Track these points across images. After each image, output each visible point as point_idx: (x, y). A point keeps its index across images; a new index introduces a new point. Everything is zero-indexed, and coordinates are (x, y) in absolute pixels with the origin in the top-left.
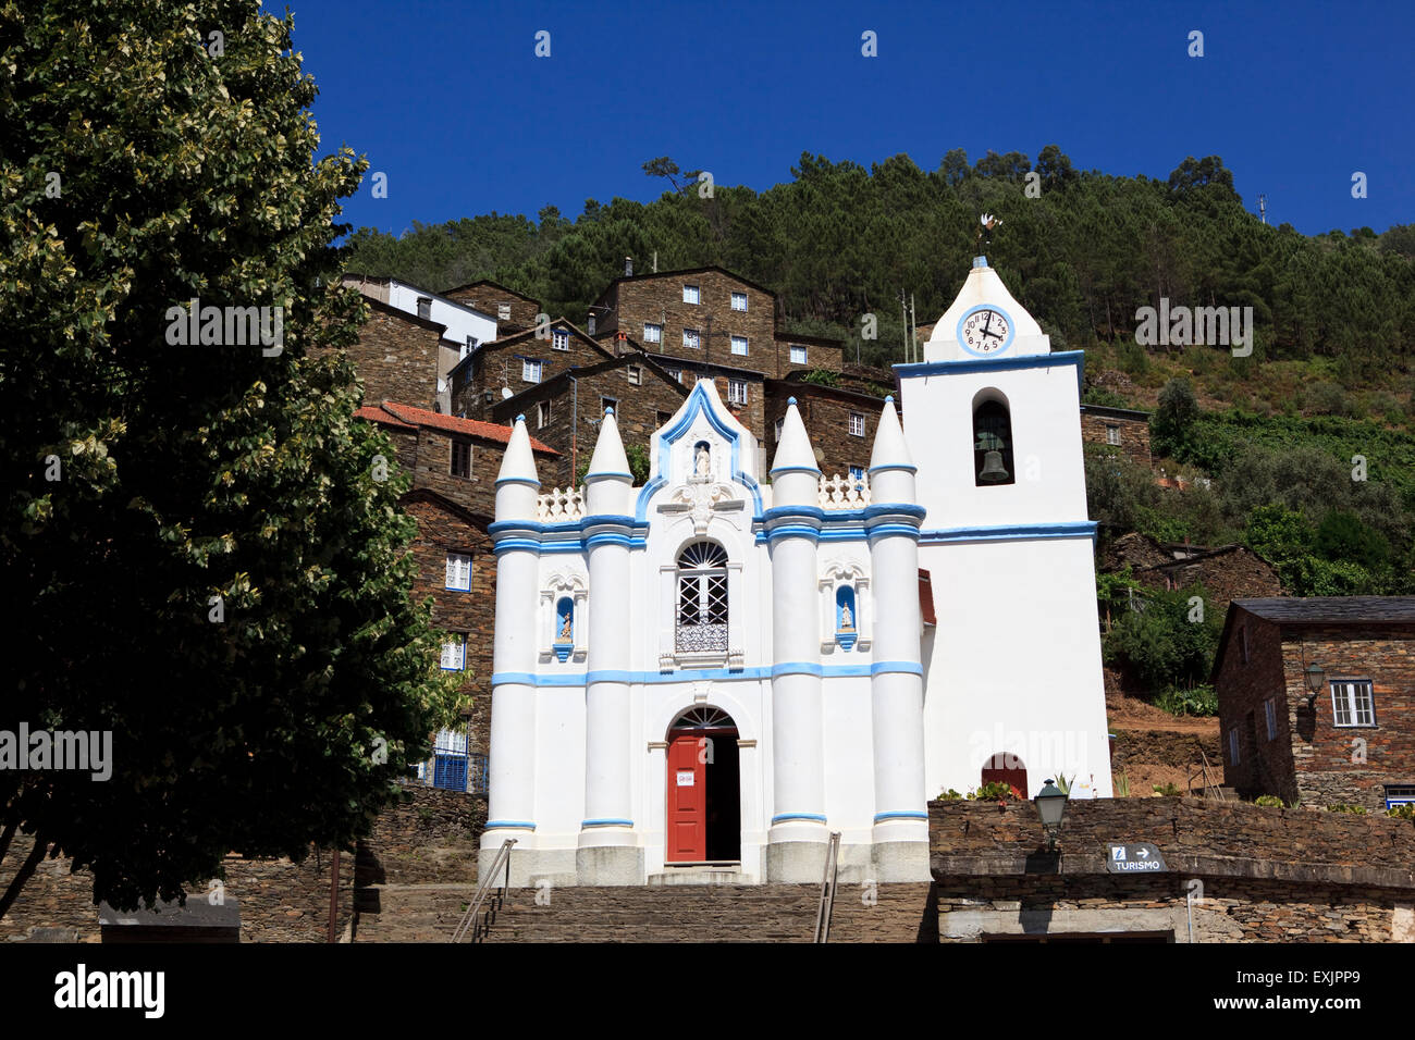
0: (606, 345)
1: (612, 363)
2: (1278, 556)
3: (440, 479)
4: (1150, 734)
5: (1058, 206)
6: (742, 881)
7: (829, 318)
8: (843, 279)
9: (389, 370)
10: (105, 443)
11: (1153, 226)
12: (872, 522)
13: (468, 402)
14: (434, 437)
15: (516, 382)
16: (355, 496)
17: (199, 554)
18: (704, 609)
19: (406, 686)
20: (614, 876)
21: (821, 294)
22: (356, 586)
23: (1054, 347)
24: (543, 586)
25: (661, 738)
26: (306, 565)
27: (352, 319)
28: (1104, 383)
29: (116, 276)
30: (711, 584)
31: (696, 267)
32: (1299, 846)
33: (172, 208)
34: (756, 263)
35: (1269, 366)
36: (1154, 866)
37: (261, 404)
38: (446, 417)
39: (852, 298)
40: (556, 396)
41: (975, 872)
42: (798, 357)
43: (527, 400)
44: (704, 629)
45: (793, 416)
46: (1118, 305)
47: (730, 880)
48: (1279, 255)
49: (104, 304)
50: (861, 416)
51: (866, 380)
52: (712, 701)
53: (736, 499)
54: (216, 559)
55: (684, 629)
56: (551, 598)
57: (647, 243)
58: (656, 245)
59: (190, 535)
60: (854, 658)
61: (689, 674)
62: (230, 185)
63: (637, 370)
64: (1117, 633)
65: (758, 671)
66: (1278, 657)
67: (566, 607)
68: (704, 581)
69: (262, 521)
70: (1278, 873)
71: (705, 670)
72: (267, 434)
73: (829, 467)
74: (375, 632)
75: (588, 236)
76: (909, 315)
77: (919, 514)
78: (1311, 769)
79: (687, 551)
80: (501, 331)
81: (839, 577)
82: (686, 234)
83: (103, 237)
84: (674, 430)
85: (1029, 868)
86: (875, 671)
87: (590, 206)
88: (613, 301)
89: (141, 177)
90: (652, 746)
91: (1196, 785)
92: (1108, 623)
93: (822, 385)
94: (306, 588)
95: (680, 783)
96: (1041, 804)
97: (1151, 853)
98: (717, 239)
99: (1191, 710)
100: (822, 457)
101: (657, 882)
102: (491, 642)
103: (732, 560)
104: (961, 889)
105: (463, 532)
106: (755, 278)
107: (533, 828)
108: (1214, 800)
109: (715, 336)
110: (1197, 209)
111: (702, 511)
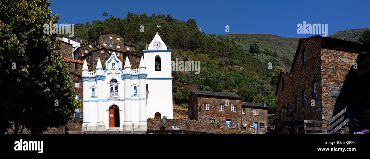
0: (98, 47)
1: (99, 50)
2: (198, 85)
3: (73, 70)
4: (179, 110)
5: (169, 25)
6: (120, 130)
7: (133, 42)
8: (135, 35)
9: (64, 52)
10: (27, 69)
11: (184, 30)
12: (139, 76)
13: (77, 57)
14: (72, 63)
15: (84, 53)
16: (62, 74)
17: (41, 85)
18: (114, 90)
19: (71, 102)
20: (101, 130)
21: (132, 38)
22: (63, 88)
23: (168, 49)
24: (90, 86)
25: (108, 110)
26: (56, 85)
27: (60, 45)
28: (175, 55)
29: (25, 42)
30: (115, 86)
31: (112, 33)
32: (197, 127)
33: (32, 28)
34: (121, 32)
35: (200, 55)
36: (178, 129)
37: (48, 60)
38: (73, 60)
39: (137, 39)
40: (90, 56)
41: (153, 129)
42: (128, 49)
43: (86, 56)
44: (114, 93)
45: (127, 59)
46: (178, 42)
47: (118, 130)
48: (202, 37)
49: (24, 47)
50: (138, 59)
51: (139, 53)
52: (115, 104)
53: (119, 72)
54: (44, 85)
55: (111, 93)
56: (91, 88)
57: (104, 28)
58: (105, 29)
59: (40, 82)
60: (136, 97)
61: (112, 100)
62: (40, 23)
63: (103, 51)
64: (175, 95)
65: (122, 99)
66: (197, 100)
67: (93, 90)
68: (114, 85)
69: (49, 79)
70: (195, 131)
71: (114, 99)
72: (49, 65)
73: (133, 67)
74: (66, 95)
75: (94, 27)
76: (146, 42)
77: (146, 75)
78: (200, 116)
79: (111, 81)
80: (81, 45)
81: (134, 85)
82: (110, 27)
83: (22, 35)
84: (109, 61)
85: (161, 129)
86: (139, 99)
87: (94, 22)
88: (99, 39)
89: (26, 23)
90: (107, 111)
91: (184, 118)
92: (174, 93)
93: (132, 53)
94: (57, 88)
95: (111, 116)
96: (163, 120)
97: (178, 127)
98: (115, 28)
99: (184, 107)
100: (132, 66)
101: (108, 130)
102: (82, 95)
103: (118, 82)
104: (151, 132)
105: (77, 78)
106: (121, 35)
107: (90, 123)
108: (187, 120)
109: (115, 45)
110: (191, 27)
111: (114, 74)
